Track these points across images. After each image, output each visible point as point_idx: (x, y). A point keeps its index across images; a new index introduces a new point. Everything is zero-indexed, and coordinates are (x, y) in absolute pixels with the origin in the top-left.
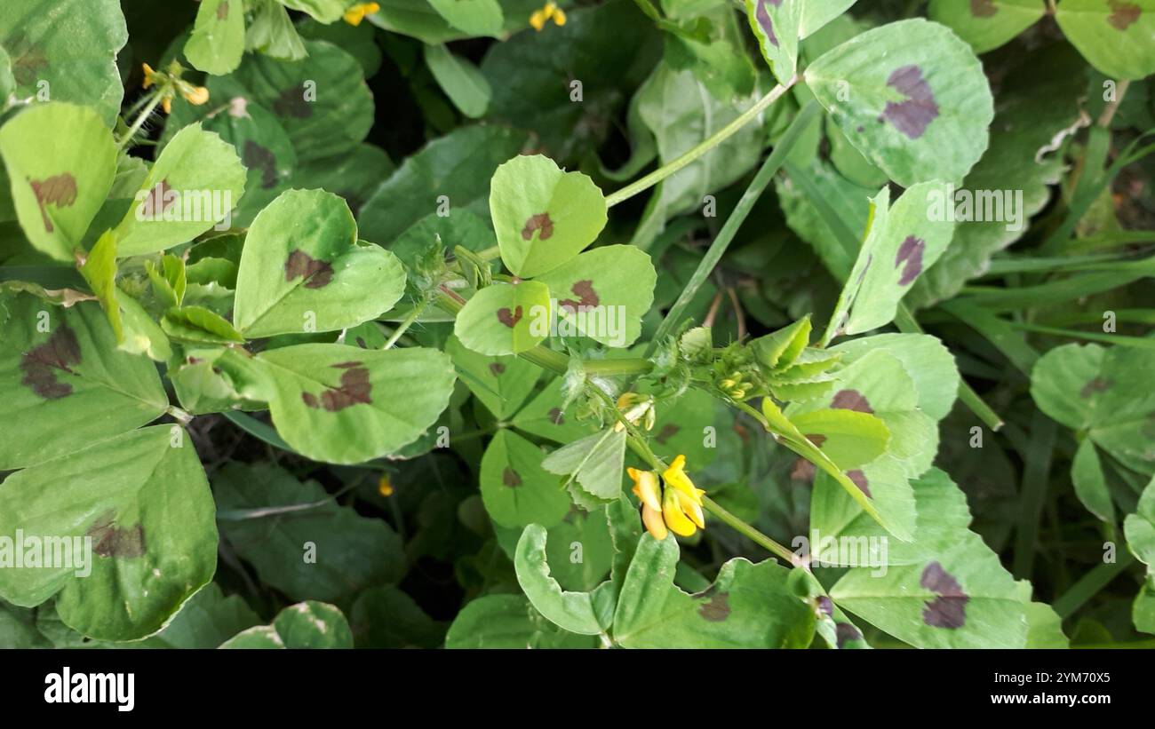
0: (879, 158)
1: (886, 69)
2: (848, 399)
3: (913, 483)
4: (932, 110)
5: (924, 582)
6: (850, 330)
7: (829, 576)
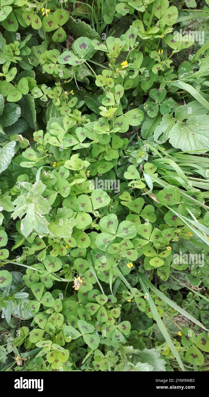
0: (89, 49)
1: (80, 49)
2: (114, 49)
3: (121, 41)
4: (83, 44)
5: (130, 38)
6: (107, 49)
7: (130, 48)
